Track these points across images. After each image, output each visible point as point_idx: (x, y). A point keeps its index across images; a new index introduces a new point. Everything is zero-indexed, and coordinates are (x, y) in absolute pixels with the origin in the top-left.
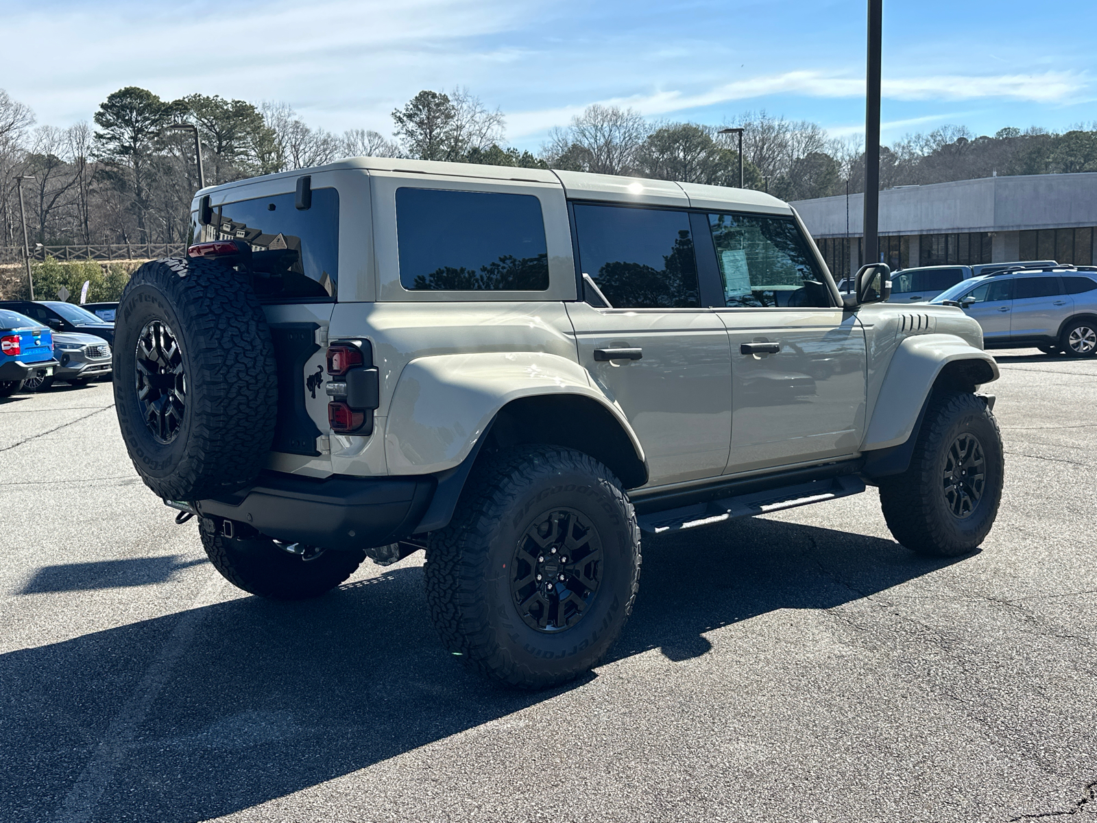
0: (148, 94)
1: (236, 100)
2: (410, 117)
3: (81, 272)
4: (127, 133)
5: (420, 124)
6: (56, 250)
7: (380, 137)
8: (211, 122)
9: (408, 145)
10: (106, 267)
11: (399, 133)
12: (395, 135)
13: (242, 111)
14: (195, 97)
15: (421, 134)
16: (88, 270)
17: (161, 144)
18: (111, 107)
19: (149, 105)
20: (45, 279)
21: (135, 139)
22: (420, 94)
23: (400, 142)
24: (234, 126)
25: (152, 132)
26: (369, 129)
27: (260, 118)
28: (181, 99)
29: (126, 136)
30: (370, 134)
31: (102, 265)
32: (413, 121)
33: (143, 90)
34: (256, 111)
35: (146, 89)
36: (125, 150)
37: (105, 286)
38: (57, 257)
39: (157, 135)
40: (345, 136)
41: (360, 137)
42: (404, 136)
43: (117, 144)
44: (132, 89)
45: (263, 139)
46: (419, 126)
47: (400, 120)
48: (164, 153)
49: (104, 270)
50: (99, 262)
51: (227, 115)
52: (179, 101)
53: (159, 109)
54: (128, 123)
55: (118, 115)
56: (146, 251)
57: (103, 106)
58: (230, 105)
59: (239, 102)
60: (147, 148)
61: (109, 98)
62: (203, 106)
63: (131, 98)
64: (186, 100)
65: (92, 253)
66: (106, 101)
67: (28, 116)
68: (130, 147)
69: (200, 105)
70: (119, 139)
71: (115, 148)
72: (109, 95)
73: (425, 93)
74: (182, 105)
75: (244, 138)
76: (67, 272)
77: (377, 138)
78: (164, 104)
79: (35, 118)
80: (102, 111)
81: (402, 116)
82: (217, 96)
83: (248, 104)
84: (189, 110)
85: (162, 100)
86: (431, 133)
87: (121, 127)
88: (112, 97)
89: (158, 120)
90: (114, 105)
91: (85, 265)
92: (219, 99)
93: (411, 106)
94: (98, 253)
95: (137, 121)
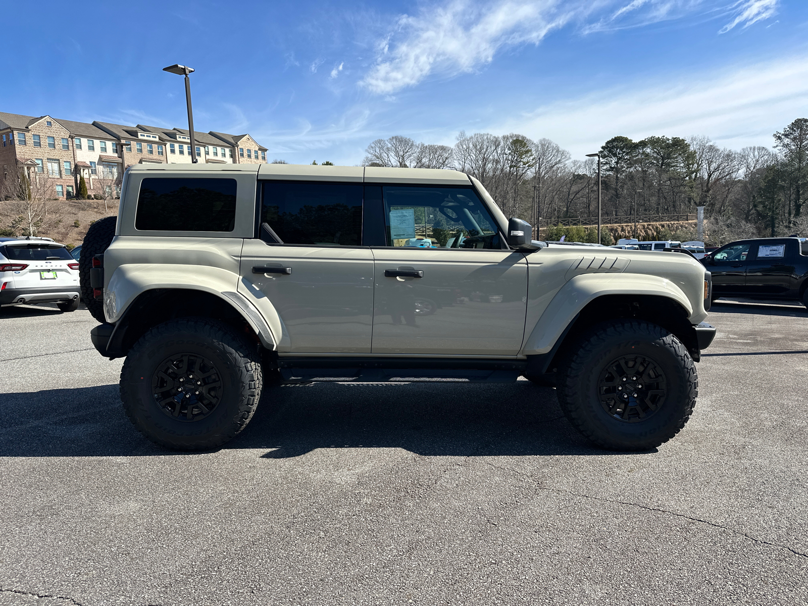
0: (626, 139)
1: (674, 137)
2: (786, 136)
3: (575, 231)
4: (614, 160)
5: (794, 139)
6: (564, 221)
7: (766, 150)
8: (658, 151)
9: (784, 153)
10: (587, 229)
11: (777, 146)
12: (774, 147)
13: (678, 144)
14: (651, 138)
15: (794, 145)
16: (578, 230)
17: (630, 165)
18: (606, 148)
19: (626, 145)
20: (556, 235)
21: (617, 163)
22: (795, 121)
23: (778, 151)
24: (671, 152)
25: (627, 159)
26: (759, 146)
27: (688, 146)
28: (644, 140)
29: (613, 162)
30: (759, 149)
31: (585, 228)
32: (788, 138)
33: (624, 137)
34: (686, 142)
35: (625, 137)
36: (611, 169)
37: (585, 238)
38: (564, 224)
39: (629, 160)
40: (742, 151)
41: (752, 150)
42: (781, 148)
43: (608, 166)
44: (618, 137)
45: (688, 157)
46: (793, 141)
47: (779, 138)
48: (632, 169)
49: (586, 230)
50: (585, 226)
51: (668, 146)
52: (643, 141)
53: (631, 146)
54: (615, 155)
55: (610, 151)
56: (630, 220)
57: (603, 148)
58: (670, 141)
59: (676, 138)
60: (622, 167)
61: (606, 143)
62: (655, 142)
63: (617, 142)
64: (647, 140)
65: (582, 222)
66: (604, 145)
67: (568, 156)
68: (614, 167)
69: (654, 142)
70: (609, 163)
71: (606, 169)
72: (606, 142)
73: (800, 119)
74: (644, 143)
75: (676, 157)
76: (568, 231)
77: (764, 150)
78: (634, 143)
79: (571, 157)
80: (602, 150)
81: (780, 136)
82: (664, 136)
83: (681, 139)
84: (647, 145)
85: (633, 142)
86: (801, 144)
87: (611, 158)
88: (608, 143)
89: (629, 152)
90: (608, 147)
91: (577, 228)
92: (664, 138)
93: (788, 129)
94: (585, 222)
95: (619, 154)
